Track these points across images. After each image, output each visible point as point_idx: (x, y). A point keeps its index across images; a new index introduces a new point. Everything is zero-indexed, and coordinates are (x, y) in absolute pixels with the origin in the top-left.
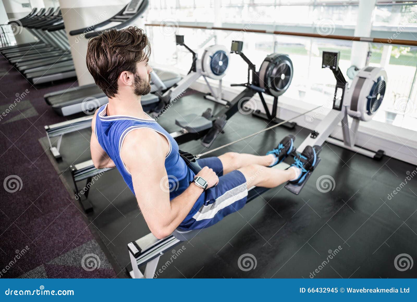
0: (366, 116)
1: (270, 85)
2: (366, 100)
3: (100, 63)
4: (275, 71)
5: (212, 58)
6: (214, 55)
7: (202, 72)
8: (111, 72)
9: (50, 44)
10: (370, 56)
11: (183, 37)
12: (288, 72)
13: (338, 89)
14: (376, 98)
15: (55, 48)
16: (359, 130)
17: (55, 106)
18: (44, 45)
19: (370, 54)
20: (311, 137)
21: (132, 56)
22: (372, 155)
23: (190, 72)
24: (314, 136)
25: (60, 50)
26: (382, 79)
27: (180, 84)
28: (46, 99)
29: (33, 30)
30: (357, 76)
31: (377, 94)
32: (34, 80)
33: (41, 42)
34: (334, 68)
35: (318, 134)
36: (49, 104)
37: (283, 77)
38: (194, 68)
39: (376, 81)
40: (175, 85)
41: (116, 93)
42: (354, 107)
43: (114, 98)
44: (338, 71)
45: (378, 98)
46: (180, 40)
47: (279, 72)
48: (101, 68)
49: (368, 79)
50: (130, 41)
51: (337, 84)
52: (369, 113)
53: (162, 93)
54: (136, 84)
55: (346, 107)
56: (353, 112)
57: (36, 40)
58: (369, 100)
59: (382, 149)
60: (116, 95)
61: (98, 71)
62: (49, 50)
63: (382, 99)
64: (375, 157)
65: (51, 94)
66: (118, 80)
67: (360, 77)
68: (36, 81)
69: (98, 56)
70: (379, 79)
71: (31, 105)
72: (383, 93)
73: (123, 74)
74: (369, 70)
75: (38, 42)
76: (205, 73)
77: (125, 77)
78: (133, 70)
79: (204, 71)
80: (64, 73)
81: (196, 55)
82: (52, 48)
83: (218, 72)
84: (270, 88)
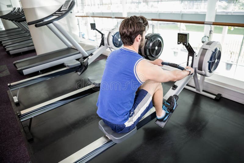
0: (208, 73)
1: (148, 53)
2: (208, 64)
4: (151, 44)
5: (113, 37)
6: (115, 35)
7: (108, 46)
10: (212, 33)
12: (160, 45)
13: (190, 57)
14: (215, 62)
16: (205, 81)
17: (19, 69)
19: (211, 32)
20: (172, 89)
22: (214, 97)
23: (100, 46)
24: (174, 88)
26: (218, 49)
27: (94, 53)
28: (15, 64)
30: (202, 48)
31: (215, 59)
32: (10, 52)
34: (185, 44)
35: (177, 87)
37: (156, 48)
38: (102, 43)
39: (214, 51)
40: (91, 54)
42: (200, 68)
44: (188, 46)
45: (216, 62)
46: (93, 26)
47: (154, 45)
49: (209, 50)
51: (189, 54)
52: (210, 72)
53: (83, 60)
55: (195, 68)
56: (200, 71)
58: (210, 63)
59: (220, 93)
63: (219, 62)
64: (215, 98)
65: (18, 61)
67: (203, 49)
68: (12, 52)
70: (216, 50)
71: (7, 68)
72: (219, 58)
74: (209, 44)
75: (17, 28)
76: (110, 46)
79: (109, 45)
80: (29, 47)
81: (104, 35)
82: (25, 31)
83: (118, 45)
84: (148, 55)
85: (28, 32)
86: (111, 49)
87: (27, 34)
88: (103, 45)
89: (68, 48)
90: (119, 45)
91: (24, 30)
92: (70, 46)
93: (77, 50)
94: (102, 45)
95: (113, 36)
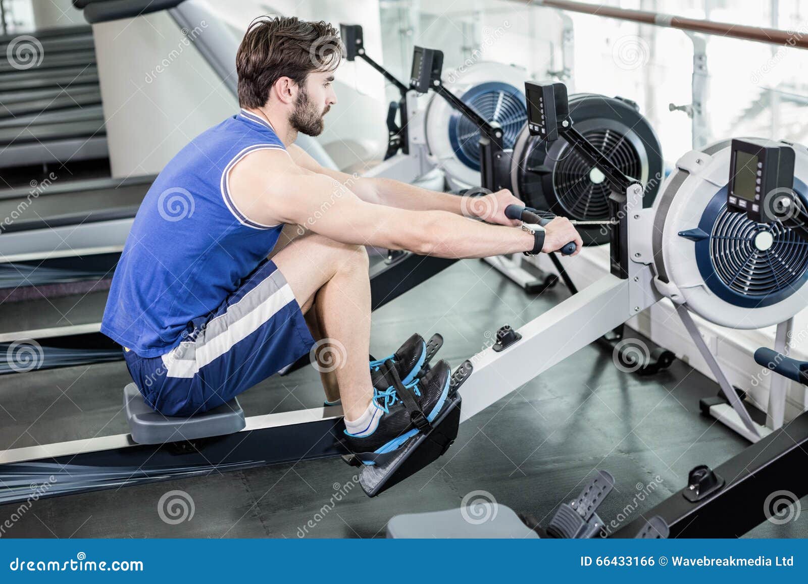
7: (427, 156)
8: (265, 70)
11: (358, 30)
21: (306, 58)
38: (400, 140)
76: (435, 158)
78: (300, 80)
79: (430, 153)
88: (406, 150)
94: (399, 151)
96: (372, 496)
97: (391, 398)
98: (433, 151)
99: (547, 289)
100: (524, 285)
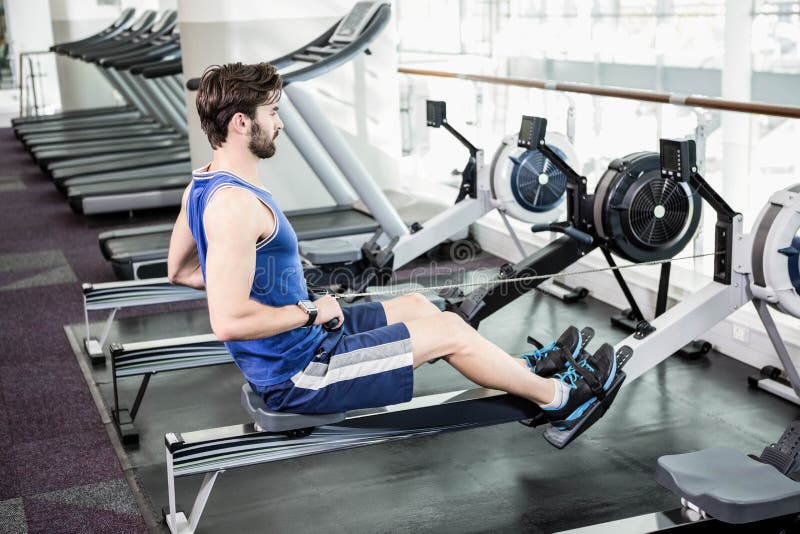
1: (618, 231)
3: (211, 99)
4: (631, 193)
5: (516, 162)
7: (493, 201)
8: (221, 110)
9: (152, 114)
11: (442, 105)
15: (163, 127)
17: (120, 256)
18: (136, 115)
21: (253, 95)
23: (461, 198)
24: (641, 334)
25: (175, 132)
27: (426, 226)
28: (103, 244)
29: (112, 70)
32: (86, 201)
33: (130, 107)
35: (653, 329)
36: (107, 254)
38: (469, 188)
41: (224, 141)
43: (220, 149)
46: (437, 113)
48: (212, 106)
50: (254, 77)
54: (252, 135)
57: (117, 101)
60: (223, 144)
61: (208, 108)
62: (148, 132)
65: (118, 233)
66: (230, 124)
67: (773, 205)
68: (91, 205)
69: (211, 91)
71: (64, 260)
73: (237, 115)
75: (122, 107)
76: (498, 202)
77: (238, 121)
78: (251, 114)
79: (495, 197)
80: (167, 193)
81: (478, 154)
82: (156, 126)
83: (535, 203)
84: (618, 236)
85: (171, 130)
86: (507, 217)
87: (166, 140)
88: (473, 195)
89: (338, 206)
90: (538, 204)
91: (154, 122)
92: (346, 202)
93: (371, 217)
94: (467, 196)
95: (513, 160)
96: (561, 448)
97: (573, 376)
98: (497, 196)
99: (580, 300)
100: (562, 297)
